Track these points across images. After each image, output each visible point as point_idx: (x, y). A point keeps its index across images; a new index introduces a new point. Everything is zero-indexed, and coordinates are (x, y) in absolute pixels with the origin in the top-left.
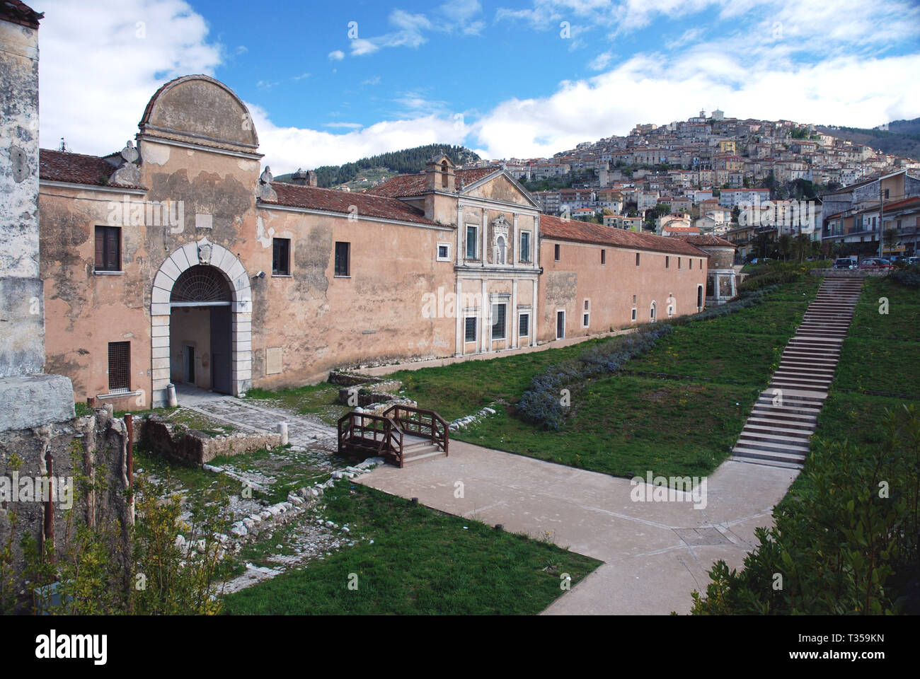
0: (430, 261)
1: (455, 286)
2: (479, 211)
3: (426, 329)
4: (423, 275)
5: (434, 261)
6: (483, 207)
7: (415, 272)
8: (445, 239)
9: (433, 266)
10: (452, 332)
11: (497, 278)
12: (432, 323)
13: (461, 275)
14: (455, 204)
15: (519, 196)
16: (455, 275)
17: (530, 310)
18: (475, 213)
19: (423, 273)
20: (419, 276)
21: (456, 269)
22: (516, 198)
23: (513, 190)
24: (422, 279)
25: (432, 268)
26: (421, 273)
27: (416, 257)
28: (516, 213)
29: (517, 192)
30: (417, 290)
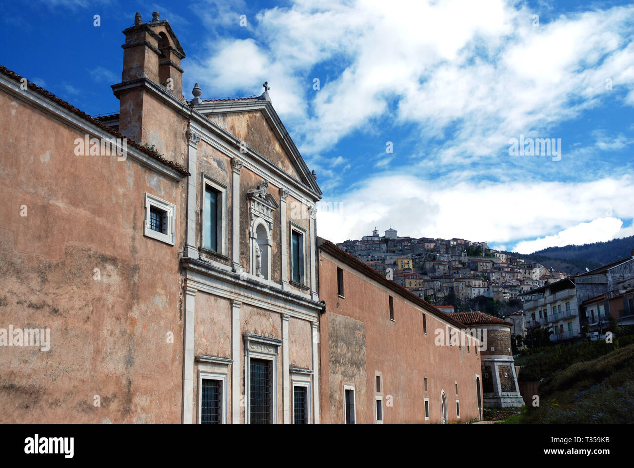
0: (130, 232)
1: (183, 303)
2: (225, 160)
3: (115, 396)
4: (114, 261)
5: (139, 235)
6: (232, 156)
7: (94, 248)
8: (163, 193)
9: (137, 244)
10: (174, 409)
11: (257, 304)
12: (130, 383)
13: (195, 282)
14: (181, 127)
15: (287, 162)
16: (180, 277)
17: (308, 379)
18: (219, 163)
19: (116, 255)
20: (104, 259)
21: (185, 265)
22: (283, 163)
23: (277, 147)
24: (110, 267)
25: (134, 250)
26: (108, 253)
27: (98, 211)
28: (284, 189)
29: (283, 155)
30: (97, 293)
